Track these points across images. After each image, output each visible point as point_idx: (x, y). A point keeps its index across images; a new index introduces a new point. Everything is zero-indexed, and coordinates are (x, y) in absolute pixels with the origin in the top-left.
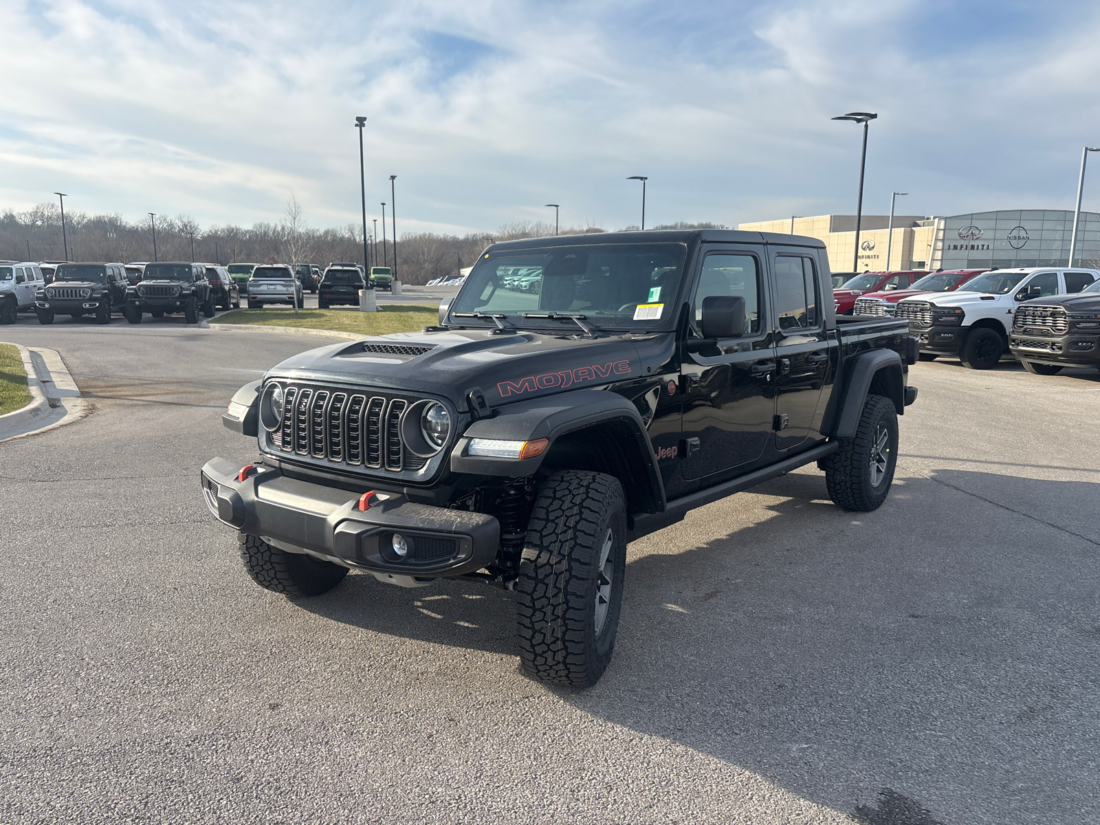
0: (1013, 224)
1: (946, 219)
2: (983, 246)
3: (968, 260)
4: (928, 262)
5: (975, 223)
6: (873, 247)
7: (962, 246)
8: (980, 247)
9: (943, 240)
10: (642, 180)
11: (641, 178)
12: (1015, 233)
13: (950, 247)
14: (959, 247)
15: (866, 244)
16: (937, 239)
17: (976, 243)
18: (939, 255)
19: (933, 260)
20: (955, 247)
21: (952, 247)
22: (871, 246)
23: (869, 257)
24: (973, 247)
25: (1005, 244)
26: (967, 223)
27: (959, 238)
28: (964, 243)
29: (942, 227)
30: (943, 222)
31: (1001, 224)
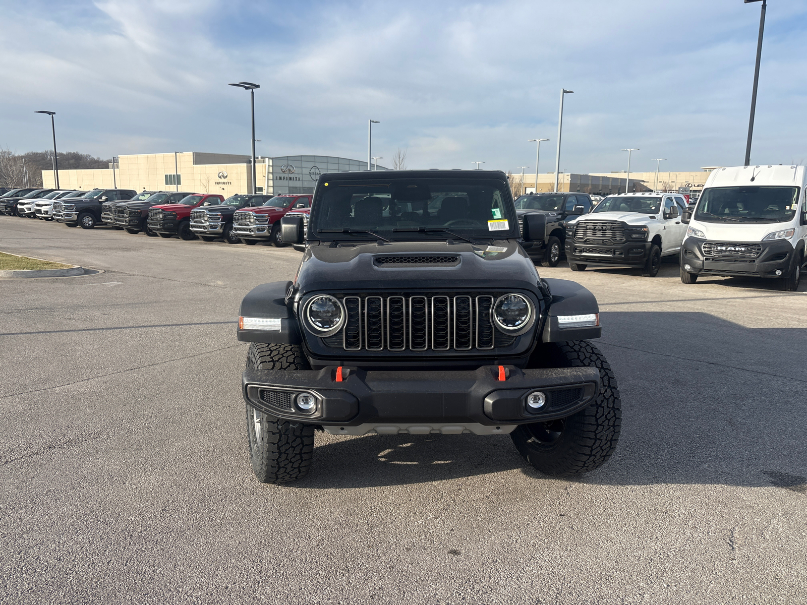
0: (312, 165)
1: (273, 159)
2: (296, 178)
3: (289, 187)
4: (265, 188)
5: (290, 163)
6: (226, 177)
7: (284, 178)
8: (295, 179)
9: (272, 173)
10: (50, 114)
11: (49, 113)
12: (313, 170)
13: (277, 178)
14: (282, 178)
15: (221, 174)
16: (269, 172)
17: (292, 176)
18: (271, 183)
19: (268, 186)
20: (280, 178)
21: (278, 178)
22: (225, 175)
23: (224, 183)
24: (290, 179)
25: (308, 178)
26: (285, 162)
27: (281, 172)
28: (286, 175)
29: (271, 164)
30: (271, 161)
31: (304, 164)
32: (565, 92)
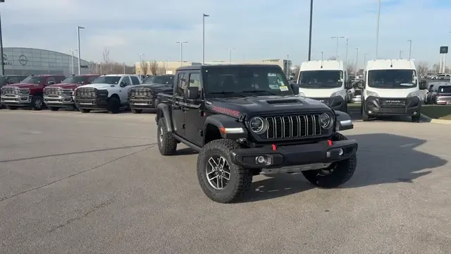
2: (9, 63)
5: (4, 53)
12: (21, 58)
32: (205, 15)
